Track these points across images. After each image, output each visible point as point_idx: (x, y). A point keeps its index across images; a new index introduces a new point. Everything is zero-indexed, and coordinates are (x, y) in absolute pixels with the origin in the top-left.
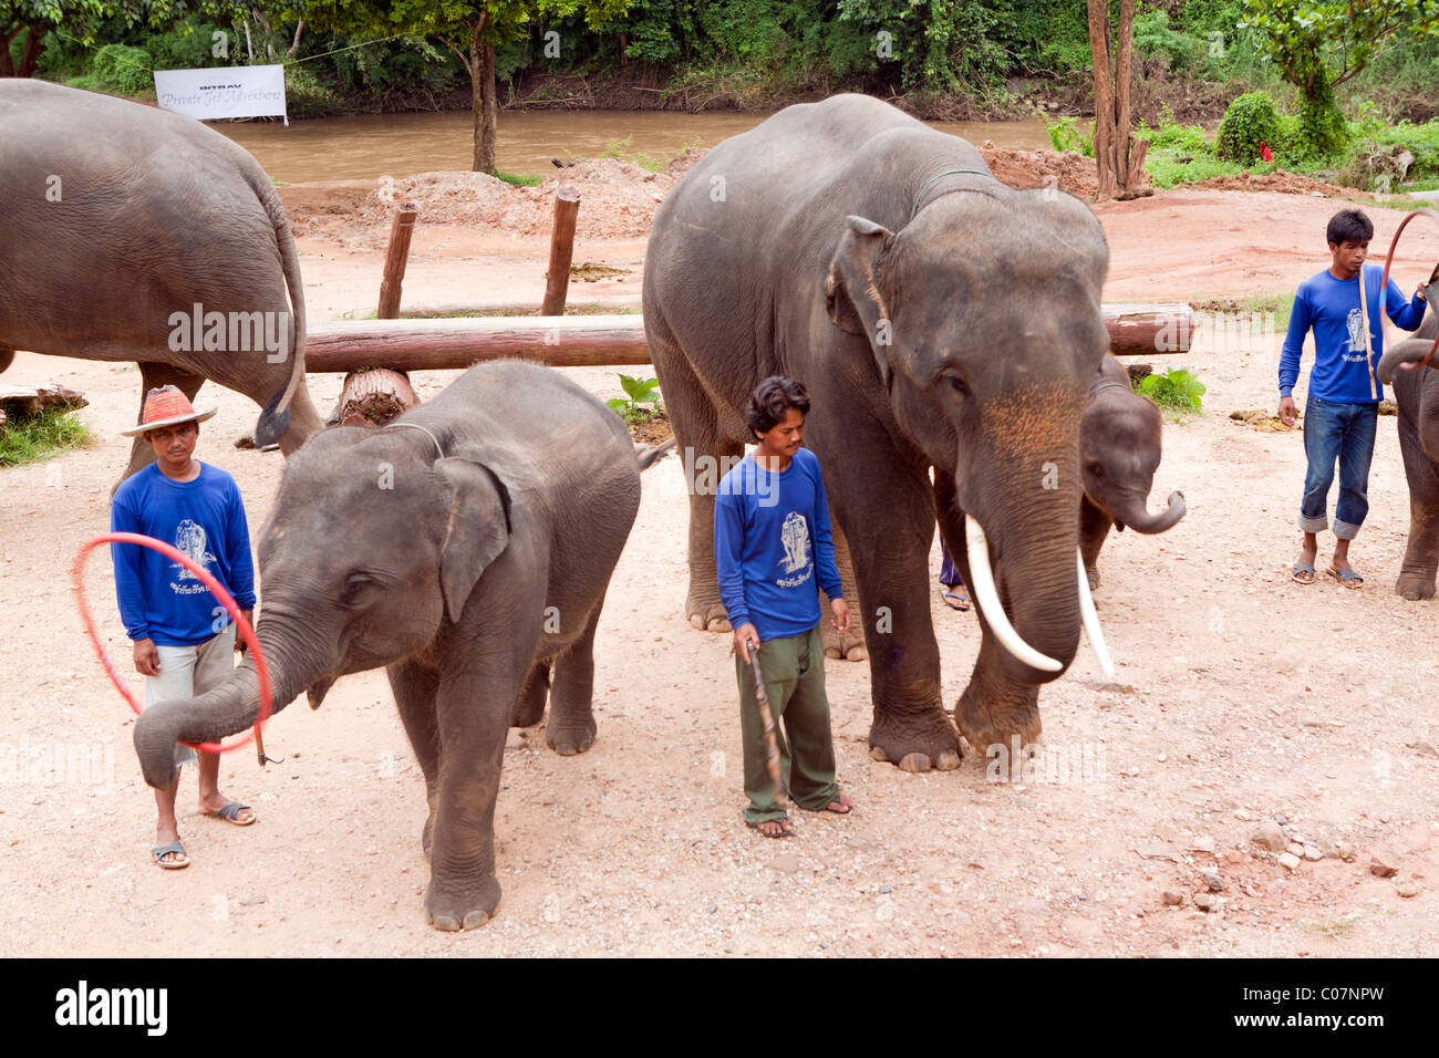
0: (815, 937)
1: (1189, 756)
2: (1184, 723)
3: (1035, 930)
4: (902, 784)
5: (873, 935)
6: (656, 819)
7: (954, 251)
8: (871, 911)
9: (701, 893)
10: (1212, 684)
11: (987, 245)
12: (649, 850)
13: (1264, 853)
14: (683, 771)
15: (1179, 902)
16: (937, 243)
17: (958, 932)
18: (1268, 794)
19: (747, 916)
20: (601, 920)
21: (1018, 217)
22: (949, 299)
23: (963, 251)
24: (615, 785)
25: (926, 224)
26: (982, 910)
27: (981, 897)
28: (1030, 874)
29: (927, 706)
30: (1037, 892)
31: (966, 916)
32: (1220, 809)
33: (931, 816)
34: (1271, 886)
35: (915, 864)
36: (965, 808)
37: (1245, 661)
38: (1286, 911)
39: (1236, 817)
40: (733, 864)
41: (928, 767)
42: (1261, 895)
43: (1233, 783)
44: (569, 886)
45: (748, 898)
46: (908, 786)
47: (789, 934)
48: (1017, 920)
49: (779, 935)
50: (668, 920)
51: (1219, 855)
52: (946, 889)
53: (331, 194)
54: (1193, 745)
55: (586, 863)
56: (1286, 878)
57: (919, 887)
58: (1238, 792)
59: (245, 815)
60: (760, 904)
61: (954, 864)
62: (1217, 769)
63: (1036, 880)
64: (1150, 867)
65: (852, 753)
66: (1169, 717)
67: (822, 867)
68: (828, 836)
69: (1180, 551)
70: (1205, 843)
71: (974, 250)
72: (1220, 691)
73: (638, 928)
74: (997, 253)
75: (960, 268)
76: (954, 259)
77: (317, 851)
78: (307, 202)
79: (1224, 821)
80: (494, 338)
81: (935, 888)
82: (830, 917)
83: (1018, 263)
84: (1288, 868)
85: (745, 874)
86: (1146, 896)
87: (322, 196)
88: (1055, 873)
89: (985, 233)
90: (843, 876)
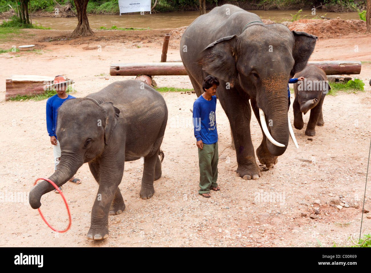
0: (205, 218)
1: (322, 179)
2: (324, 171)
3: (264, 220)
4: (242, 182)
5: (221, 219)
6: (176, 188)
7: (253, 40)
8: (222, 213)
9: (181, 206)
10: (335, 161)
11: (262, 38)
12: (172, 195)
13: (333, 205)
14: (188, 177)
15: (305, 216)
16: (249, 38)
17: (243, 219)
18: (341, 190)
19: (190, 212)
20: (154, 211)
21: (269, 31)
22: (252, 53)
23: (255, 40)
24: (170, 179)
25: (246, 34)
26: (251, 214)
27: (252, 211)
28: (267, 206)
29: (251, 163)
30: (267, 211)
31: (246, 215)
32: (325, 193)
33: (246, 191)
34: (333, 213)
35: (238, 202)
36: (256, 189)
37: (347, 156)
38: (334, 220)
39: (329, 195)
40: (191, 199)
41: (250, 179)
42: (329, 215)
43: (332, 187)
44: (149, 202)
45: (192, 208)
46: (244, 183)
47: (199, 217)
48: (259, 217)
49: (196, 217)
50: (170, 212)
51: (320, 205)
52: (244, 209)
53: (162, 32)
54: (324, 176)
55: (156, 197)
56: (338, 211)
57: (237, 208)
58: (332, 189)
59: (78, 182)
60: (194, 209)
61: (248, 203)
62: (329, 183)
63: (268, 208)
64: (301, 206)
65: (232, 174)
66: (320, 169)
67: (214, 201)
68: (218, 194)
69: (341, 127)
70: (318, 201)
71: (258, 40)
72: (337, 163)
73: (162, 213)
74: (264, 40)
75: (255, 45)
76: (253, 42)
77: (93, 191)
78: (155, 34)
79: (325, 196)
80: (172, 68)
81: (241, 208)
82: (211, 214)
83: (270, 42)
84: (339, 209)
85: (193, 202)
86: (297, 214)
87: (159, 32)
88: (274, 206)
89: (261, 35)
90: (218, 204)
